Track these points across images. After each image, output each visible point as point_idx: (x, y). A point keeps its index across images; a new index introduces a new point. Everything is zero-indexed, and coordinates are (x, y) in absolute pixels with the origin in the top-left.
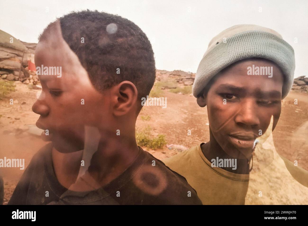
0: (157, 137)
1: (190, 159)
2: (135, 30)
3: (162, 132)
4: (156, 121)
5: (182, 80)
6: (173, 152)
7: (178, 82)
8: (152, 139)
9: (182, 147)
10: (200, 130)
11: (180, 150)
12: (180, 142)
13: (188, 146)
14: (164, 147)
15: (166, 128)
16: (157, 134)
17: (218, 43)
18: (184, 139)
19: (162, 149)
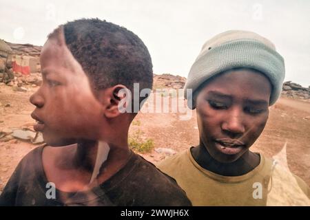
0: (146, 141)
1: (180, 163)
2: (137, 41)
3: (151, 135)
4: (145, 124)
5: (171, 83)
6: (161, 155)
7: (167, 85)
8: (140, 143)
9: (171, 151)
10: (188, 133)
11: (168, 154)
12: (168, 145)
13: (176, 149)
14: (152, 151)
15: (154, 132)
16: (145, 138)
17: (210, 48)
18: (172, 143)
19: (151, 152)
